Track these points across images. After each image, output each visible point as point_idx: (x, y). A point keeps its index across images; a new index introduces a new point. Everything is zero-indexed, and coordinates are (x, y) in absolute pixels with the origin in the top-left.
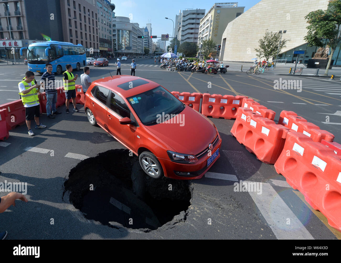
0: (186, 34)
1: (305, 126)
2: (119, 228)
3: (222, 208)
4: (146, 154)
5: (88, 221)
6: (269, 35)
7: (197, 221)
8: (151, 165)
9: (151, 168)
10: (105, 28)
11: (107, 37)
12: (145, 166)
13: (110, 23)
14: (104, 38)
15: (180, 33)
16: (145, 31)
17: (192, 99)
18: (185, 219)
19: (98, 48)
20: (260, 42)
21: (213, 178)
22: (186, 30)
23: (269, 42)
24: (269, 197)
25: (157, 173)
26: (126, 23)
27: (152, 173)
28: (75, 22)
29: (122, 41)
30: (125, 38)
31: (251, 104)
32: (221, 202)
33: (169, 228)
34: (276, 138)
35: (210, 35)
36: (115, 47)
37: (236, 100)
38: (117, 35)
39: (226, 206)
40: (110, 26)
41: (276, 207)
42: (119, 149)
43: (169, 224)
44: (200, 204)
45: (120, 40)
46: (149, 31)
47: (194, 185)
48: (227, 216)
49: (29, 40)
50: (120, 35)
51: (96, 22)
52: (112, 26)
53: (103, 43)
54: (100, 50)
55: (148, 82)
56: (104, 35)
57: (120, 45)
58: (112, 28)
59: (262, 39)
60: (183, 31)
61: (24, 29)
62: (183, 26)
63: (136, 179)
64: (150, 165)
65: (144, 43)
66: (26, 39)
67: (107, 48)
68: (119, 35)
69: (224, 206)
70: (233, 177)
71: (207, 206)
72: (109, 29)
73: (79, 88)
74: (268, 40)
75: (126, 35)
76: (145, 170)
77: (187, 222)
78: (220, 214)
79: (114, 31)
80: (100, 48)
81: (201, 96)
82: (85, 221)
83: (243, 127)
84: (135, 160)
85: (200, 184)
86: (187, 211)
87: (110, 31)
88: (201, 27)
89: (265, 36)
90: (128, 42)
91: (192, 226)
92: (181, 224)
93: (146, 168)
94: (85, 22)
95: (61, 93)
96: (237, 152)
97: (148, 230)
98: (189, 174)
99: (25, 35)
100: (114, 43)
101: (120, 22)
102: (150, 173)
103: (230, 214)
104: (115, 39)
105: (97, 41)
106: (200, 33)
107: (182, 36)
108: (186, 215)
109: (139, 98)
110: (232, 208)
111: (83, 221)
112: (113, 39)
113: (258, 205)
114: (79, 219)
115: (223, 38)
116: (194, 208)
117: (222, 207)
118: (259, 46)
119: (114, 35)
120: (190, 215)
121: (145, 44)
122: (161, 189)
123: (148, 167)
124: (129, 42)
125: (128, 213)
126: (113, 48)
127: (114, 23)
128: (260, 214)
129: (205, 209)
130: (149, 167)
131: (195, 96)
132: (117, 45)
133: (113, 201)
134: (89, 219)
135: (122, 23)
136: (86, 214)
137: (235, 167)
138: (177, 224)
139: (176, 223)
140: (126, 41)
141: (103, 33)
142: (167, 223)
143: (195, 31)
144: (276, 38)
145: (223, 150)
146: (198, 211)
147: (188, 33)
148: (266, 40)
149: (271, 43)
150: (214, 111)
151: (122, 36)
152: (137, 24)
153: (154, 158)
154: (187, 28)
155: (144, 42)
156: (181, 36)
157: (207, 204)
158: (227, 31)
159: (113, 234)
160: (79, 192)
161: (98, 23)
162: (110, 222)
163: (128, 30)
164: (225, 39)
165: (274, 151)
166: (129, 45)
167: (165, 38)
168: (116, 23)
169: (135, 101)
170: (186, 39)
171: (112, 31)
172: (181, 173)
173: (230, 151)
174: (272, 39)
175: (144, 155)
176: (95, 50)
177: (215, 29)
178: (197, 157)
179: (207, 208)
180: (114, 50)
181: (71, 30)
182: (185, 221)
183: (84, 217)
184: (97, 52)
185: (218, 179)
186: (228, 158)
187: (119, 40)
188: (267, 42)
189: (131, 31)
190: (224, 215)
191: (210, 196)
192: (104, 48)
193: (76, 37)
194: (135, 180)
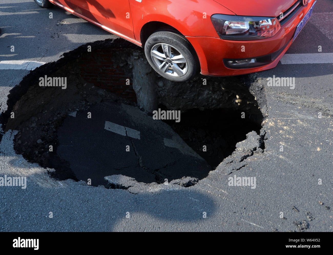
2: (129, 187)
4: (160, 36)
5: (58, 184)
7: (289, 147)
8: (171, 57)
9: (172, 64)
12: (158, 63)
18: (262, 146)
21: (298, 63)
25: (184, 71)
27: (173, 73)
33: (233, 169)
42: (102, 41)
43: (231, 161)
44: (285, 113)
47: (263, 80)
63: (141, 88)
64: (168, 58)
71: (301, 116)
76: (159, 71)
77: (269, 151)
82: (52, 185)
84: (135, 57)
86: (261, 131)
91: (283, 159)
92: (258, 157)
93: (160, 66)
97: (190, 182)
98: (253, 61)
102: (169, 74)
108: (263, 138)
111: (49, 185)
114: (38, 183)
116: (276, 122)
120: (270, 138)
122: (184, 97)
123: (164, 63)
125: (136, 138)
129: (299, 121)
130: (167, 63)
133: (109, 126)
134: (61, 180)
136: (52, 170)
138: (249, 159)
139: (245, 157)
146: (285, 128)
153: (178, 42)
157: (300, 111)
159: (118, 202)
160: (50, 122)
162: (106, 178)
172: (236, 63)
175: (156, 40)
178: (279, 20)
179: (302, 120)
182: (263, 152)
183: (48, 178)
185: (309, 65)
191: (301, 96)
194: (140, 90)
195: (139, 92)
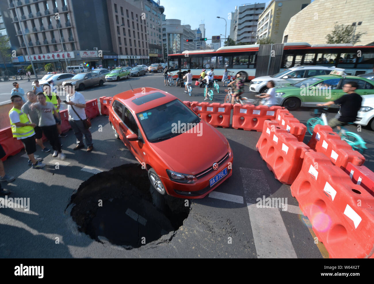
0: (242, 34)
1: (334, 145)
2: (104, 243)
3: (212, 232)
4: (152, 171)
6: (339, 29)
7: (181, 243)
8: (157, 181)
9: (158, 185)
10: (155, 33)
11: (156, 42)
12: (153, 182)
13: (160, 27)
14: (154, 43)
15: (236, 32)
16: (197, 33)
17: (222, 110)
18: (170, 240)
19: (147, 55)
20: (328, 38)
22: (243, 28)
23: (339, 37)
24: (271, 224)
25: (163, 189)
26: (176, 26)
27: (160, 189)
28: (124, 29)
29: (172, 45)
30: (176, 42)
31: (284, 116)
32: (214, 225)
33: (151, 247)
34: (294, 157)
35: (269, 32)
36: (165, 53)
37: (270, 111)
38: (167, 40)
39: (218, 230)
40: (160, 30)
41: (275, 235)
42: (133, 164)
43: (153, 243)
44: (191, 225)
45: (171, 45)
46: (202, 32)
47: (194, 204)
48: (215, 241)
49: (80, 50)
50: (171, 39)
51: (145, 27)
52: (162, 31)
53: (153, 49)
54: (150, 57)
55: (164, 95)
56: (154, 41)
57: (171, 50)
58: (162, 32)
59: (329, 35)
60: (239, 30)
61: (76, 41)
62: (239, 24)
65: (196, 46)
66: (77, 50)
67: (157, 54)
68: (169, 39)
69: (217, 230)
70: (239, 199)
71: (198, 228)
72: (159, 33)
73: (104, 100)
74: (338, 35)
75: (177, 38)
76: (154, 186)
77: (171, 243)
78: (208, 238)
79: (164, 35)
80: (150, 54)
81: (232, 107)
82: (77, 233)
83: (267, 142)
85: (200, 205)
86: (176, 232)
87: (160, 36)
88: (260, 24)
89: (334, 30)
90: (179, 46)
91: (174, 248)
92: (165, 244)
94: (134, 28)
95: (93, 105)
96: (256, 170)
98: (190, 193)
99: (77, 46)
100: (164, 49)
101: (170, 25)
102: (158, 189)
103: (219, 239)
104: (166, 44)
105: (147, 47)
106: (259, 31)
107: (238, 35)
108: (174, 235)
109: (150, 114)
110: (224, 233)
111: (75, 233)
112: (163, 44)
113: (254, 232)
114: (72, 231)
115: (284, 35)
116: (184, 229)
117: (213, 230)
118: (327, 42)
119: (164, 40)
120: (176, 236)
121: (198, 47)
123: (155, 183)
124: (181, 46)
125: (143, 224)
126: (163, 53)
127: (163, 27)
128: (252, 242)
129: (195, 231)
131: (225, 107)
132: (168, 50)
133: (129, 212)
134: (81, 232)
135: (172, 26)
137: (246, 187)
138: (160, 244)
140: (177, 46)
141: (153, 39)
142: (151, 243)
143: (253, 29)
144: (348, 31)
145: (240, 168)
146: (186, 233)
147: (245, 32)
148: (336, 34)
149: (341, 38)
150: (246, 123)
151: (173, 40)
152: (189, 26)
154: (244, 26)
155: (197, 44)
156: (236, 36)
157: (199, 226)
158: (290, 27)
159: (97, 249)
161: (148, 29)
162: (99, 237)
163: (179, 34)
164: (287, 36)
165: (292, 171)
166: (181, 49)
167: (216, 39)
168: (167, 26)
169: (145, 117)
170: (242, 39)
171: (162, 35)
173: (248, 169)
174: (343, 33)
176: (145, 57)
177: (275, 26)
178: (197, 176)
179: (197, 231)
180: (164, 55)
181: (119, 38)
182: (169, 242)
183: (77, 230)
184: (147, 59)
185: (222, 200)
186: (243, 177)
187: (169, 45)
188: (336, 37)
189: (182, 34)
190: (212, 240)
191: (205, 218)
192: (153, 54)
193: (125, 44)
195: (153, 193)
